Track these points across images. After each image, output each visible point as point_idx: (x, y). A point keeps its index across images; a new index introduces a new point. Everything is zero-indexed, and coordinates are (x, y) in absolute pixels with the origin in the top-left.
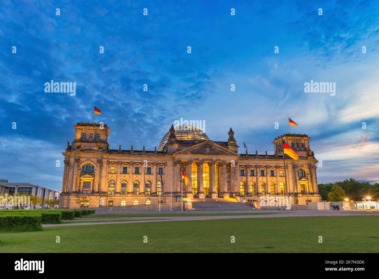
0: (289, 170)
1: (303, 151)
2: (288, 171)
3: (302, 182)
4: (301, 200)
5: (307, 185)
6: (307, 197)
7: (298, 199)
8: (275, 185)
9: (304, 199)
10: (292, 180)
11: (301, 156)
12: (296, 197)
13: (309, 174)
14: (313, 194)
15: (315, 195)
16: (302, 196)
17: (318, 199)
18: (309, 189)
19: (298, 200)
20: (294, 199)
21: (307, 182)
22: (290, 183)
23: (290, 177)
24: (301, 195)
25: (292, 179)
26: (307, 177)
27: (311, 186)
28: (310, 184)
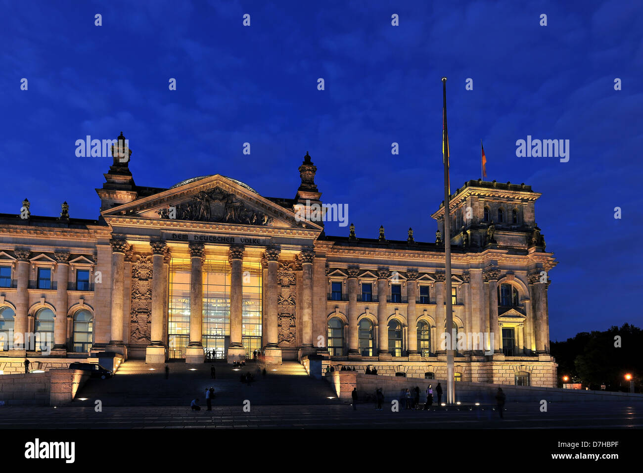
0: (474, 285)
1: (517, 230)
2: (470, 288)
3: (508, 319)
4: (501, 371)
5: (521, 328)
6: (518, 364)
7: (494, 367)
8: (432, 329)
9: (511, 368)
10: (481, 314)
11: (509, 244)
12: (488, 363)
13: (528, 299)
14: (537, 356)
15: (542, 357)
16: (506, 361)
17: (549, 368)
18: (525, 341)
19: (494, 372)
20: (482, 368)
21: (522, 320)
22: (474, 322)
23: (473, 306)
24: (503, 357)
25: (480, 311)
26: (523, 308)
27: (532, 331)
28: (529, 328)
